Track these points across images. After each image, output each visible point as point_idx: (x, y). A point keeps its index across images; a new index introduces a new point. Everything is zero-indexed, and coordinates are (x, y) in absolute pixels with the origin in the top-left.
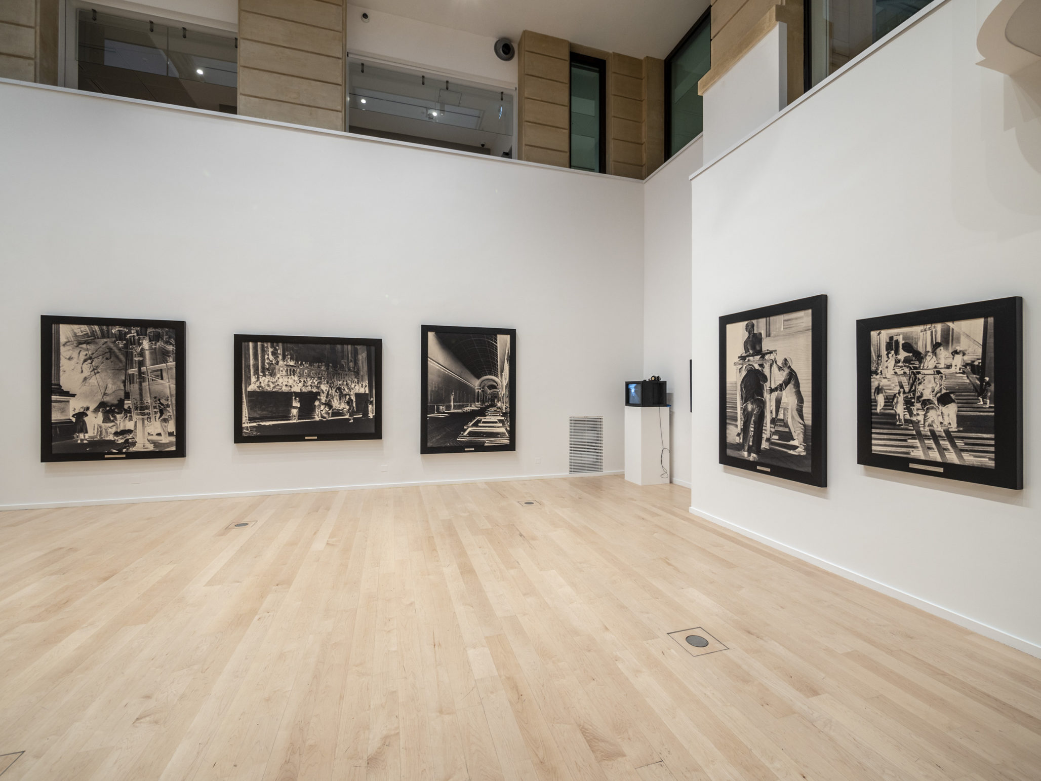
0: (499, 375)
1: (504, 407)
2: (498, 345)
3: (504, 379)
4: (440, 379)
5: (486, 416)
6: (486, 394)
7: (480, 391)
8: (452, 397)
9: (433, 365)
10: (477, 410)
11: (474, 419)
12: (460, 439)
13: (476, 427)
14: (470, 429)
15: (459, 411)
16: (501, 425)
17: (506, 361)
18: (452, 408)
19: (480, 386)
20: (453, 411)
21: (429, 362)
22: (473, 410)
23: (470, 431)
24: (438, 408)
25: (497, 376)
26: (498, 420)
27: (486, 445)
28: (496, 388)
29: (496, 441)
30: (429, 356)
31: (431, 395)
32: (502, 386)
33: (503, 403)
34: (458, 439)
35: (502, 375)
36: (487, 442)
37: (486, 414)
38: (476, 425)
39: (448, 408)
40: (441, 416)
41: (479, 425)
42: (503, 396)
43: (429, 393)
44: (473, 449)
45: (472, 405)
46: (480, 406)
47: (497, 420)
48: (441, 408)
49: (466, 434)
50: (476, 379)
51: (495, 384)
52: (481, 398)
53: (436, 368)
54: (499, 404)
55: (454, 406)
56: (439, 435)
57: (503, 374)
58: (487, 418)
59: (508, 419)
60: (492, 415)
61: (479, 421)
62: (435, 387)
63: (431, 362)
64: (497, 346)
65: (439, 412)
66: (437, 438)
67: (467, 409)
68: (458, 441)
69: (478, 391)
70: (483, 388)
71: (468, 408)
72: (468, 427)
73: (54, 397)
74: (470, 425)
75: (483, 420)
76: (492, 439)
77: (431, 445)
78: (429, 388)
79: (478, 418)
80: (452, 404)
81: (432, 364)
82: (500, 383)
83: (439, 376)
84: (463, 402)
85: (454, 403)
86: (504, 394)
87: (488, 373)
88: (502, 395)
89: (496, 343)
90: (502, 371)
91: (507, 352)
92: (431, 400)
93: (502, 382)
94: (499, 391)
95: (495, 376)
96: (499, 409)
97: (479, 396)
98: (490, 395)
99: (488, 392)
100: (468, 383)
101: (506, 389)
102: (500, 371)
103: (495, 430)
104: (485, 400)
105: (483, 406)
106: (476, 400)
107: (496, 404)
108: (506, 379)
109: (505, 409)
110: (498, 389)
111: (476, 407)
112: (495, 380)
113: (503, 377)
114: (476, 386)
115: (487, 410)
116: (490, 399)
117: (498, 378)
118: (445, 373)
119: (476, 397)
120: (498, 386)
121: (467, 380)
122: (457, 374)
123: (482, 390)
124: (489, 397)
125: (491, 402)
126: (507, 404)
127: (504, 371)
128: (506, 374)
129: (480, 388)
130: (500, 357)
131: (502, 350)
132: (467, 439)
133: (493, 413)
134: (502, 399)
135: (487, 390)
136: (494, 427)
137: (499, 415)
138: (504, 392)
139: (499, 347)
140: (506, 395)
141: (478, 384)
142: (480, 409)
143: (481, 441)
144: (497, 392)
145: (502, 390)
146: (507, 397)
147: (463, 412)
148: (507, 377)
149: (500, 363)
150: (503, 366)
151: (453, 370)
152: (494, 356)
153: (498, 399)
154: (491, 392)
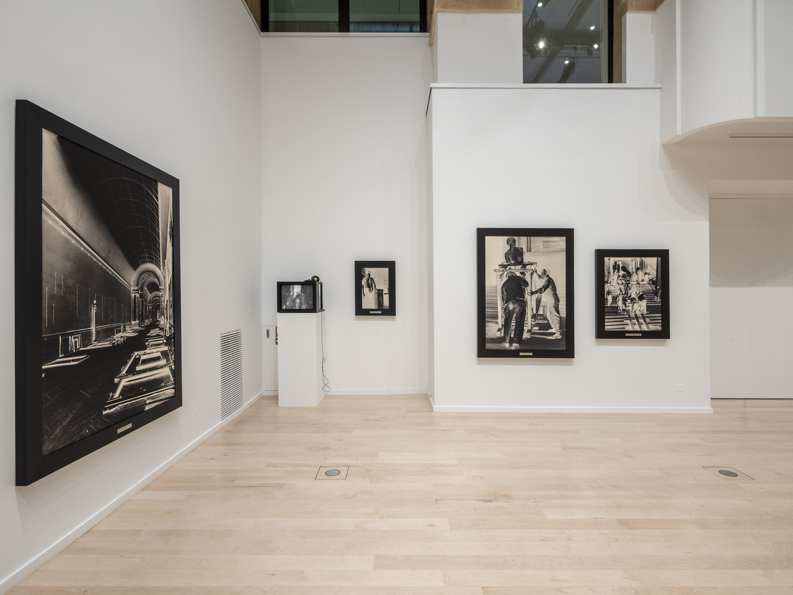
0: (161, 264)
1: (168, 325)
2: (160, 203)
3: (167, 270)
4: (68, 265)
5: (145, 348)
6: (146, 301)
7: (137, 295)
8: (94, 311)
9: (55, 226)
10: (133, 337)
11: (130, 358)
12: (107, 411)
13: (134, 375)
14: (124, 382)
15: (106, 344)
16: (164, 362)
17: (168, 236)
18: (94, 338)
19: (137, 285)
20: (95, 345)
21: (44, 216)
22: (129, 338)
23: (124, 386)
24: (66, 342)
25: (158, 265)
26: (161, 352)
27: (147, 408)
29: (159, 396)
30: (45, 197)
31: (50, 307)
32: (165, 285)
33: (167, 318)
34: (104, 413)
35: (164, 265)
36: (148, 402)
37: (147, 343)
38: (132, 371)
39: (86, 338)
40: (72, 361)
41: (138, 368)
42: (167, 305)
43: (46, 302)
44: (130, 426)
45: (127, 328)
46: (137, 328)
47: (159, 354)
48: (72, 340)
49: (117, 395)
50: (131, 270)
51: (156, 280)
52: (139, 312)
53: (60, 235)
54: (162, 321)
55: (97, 331)
56: (67, 416)
57: (166, 261)
58: (147, 351)
59: (173, 349)
60: (154, 345)
61: (136, 362)
62: (59, 286)
63: (48, 215)
64: (157, 205)
65: (68, 353)
66: (64, 423)
67: (118, 337)
68: (105, 415)
69: (135, 296)
70: (141, 289)
71: (120, 334)
72: (121, 378)
74: (124, 373)
75: (143, 357)
76: (155, 394)
77: (51, 446)
78: (46, 290)
79: (136, 353)
80: (93, 328)
81: (50, 222)
82: (163, 279)
83: (67, 258)
84: (112, 321)
85: (96, 325)
86: (167, 301)
87: (149, 258)
88: (166, 304)
89: (157, 199)
90: (165, 258)
91: (169, 219)
92: (50, 321)
93: (165, 279)
94: (162, 294)
95: (156, 265)
96: (162, 332)
97: (136, 306)
98: (151, 304)
99: (148, 297)
100: (119, 278)
101: (169, 292)
102: (162, 256)
103: (156, 374)
104: (145, 314)
105: (142, 327)
106: (132, 315)
107: (159, 321)
108: (169, 272)
109: (169, 329)
110: (161, 292)
111: (133, 330)
112: (157, 272)
113: (167, 267)
114: (132, 284)
115: (148, 335)
116: (151, 312)
117: (160, 269)
118: (79, 249)
119: (132, 309)
120: (160, 285)
121: (118, 271)
122: (101, 255)
123: (140, 293)
124: (150, 307)
125: (152, 317)
126: (171, 320)
127: (167, 257)
128: (169, 262)
129: (137, 288)
130: (161, 227)
131: (164, 216)
132: (120, 405)
133: (155, 341)
134: (165, 311)
135: (147, 292)
136: (157, 369)
137: (161, 342)
138: (168, 298)
139: (160, 207)
140: (169, 302)
141: (135, 282)
142: (137, 334)
143: (140, 403)
144: (159, 297)
145: (166, 294)
146: (171, 307)
147: (111, 345)
148: (170, 269)
149: (162, 239)
150: (165, 246)
151: (94, 245)
152: (155, 224)
153: (161, 312)
154: (151, 298)
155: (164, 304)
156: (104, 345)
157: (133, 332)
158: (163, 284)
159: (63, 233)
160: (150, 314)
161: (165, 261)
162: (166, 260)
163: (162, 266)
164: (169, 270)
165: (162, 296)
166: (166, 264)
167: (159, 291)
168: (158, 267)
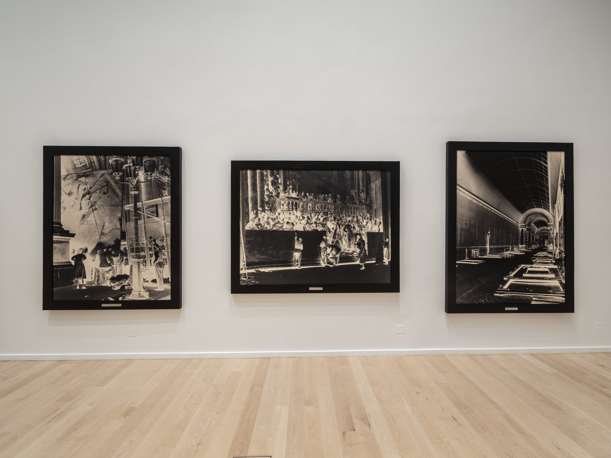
0: (550, 208)
1: (558, 251)
2: (549, 166)
3: (557, 212)
4: (472, 214)
5: (532, 263)
6: (533, 233)
7: (524, 229)
8: (488, 238)
9: (464, 195)
10: (520, 255)
11: (517, 267)
12: (497, 295)
13: (520, 278)
14: (511, 281)
15: (497, 256)
16: (553, 276)
17: (559, 187)
18: (488, 252)
19: (525, 222)
20: (488, 256)
21: (458, 192)
22: (516, 255)
23: (511, 284)
24: (470, 252)
25: (547, 208)
26: (549, 269)
27: (533, 303)
28: (547, 225)
29: (547, 298)
30: (458, 182)
31: (461, 234)
32: (555, 222)
33: (556, 245)
34: (495, 295)
35: (554, 207)
36: (534, 299)
37: (533, 261)
38: (519, 275)
39: (483, 251)
40: (473, 262)
41: (524, 275)
42: (556, 236)
43: (458, 232)
44: (516, 309)
45: (515, 249)
46: (524, 249)
47: (547, 270)
48: (473, 251)
49: (506, 287)
50: (519, 213)
51: (545, 219)
52: (526, 239)
53: (467, 199)
54: (551, 247)
55: (491, 249)
56: (470, 289)
57: (556, 205)
58: (534, 266)
59: (563, 268)
60: (541, 263)
61: (523, 271)
62: (466, 224)
63: (460, 190)
64: (547, 168)
65: (470, 258)
66: (468, 292)
67: (507, 254)
68: (496, 296)
69: (522, 230)
70: (529, 225)
71: (509, 252)
72: (510, 278)
73: (56, 238)
74: (512, 275)
75: (529, 269)
76: (541, 295)
77: (461, 301)
78: (459, 226)
79: (523, 266)
80: (488, 247)
81: (461, 194)
82: (552, 218)
83: (471, 210)
84: (502, 244)
85: (490, 245)
86: (557, 234)
87: (536, 204)
88: (555, 235)
89: (546, 163)
90: (554, 202)
91: (561, 175)
92: (461, 241)
93: (554, 217)
94: (551, 229)
95: (544, 208)
96: (551, 255)
97: (523, 236)
98: (539, 235)
99: (535, 231)
100: (508, 219)
101: (560, 227)
102: (551, 202)
103: (545, 283)
104: (532, 241)
105: (528, 249)
106: (519, 241)
107: (547, 247)
108: (560, 213)
109: (558, 254)
110: (550, 227)
111: (520, 250)
112: (545, 214)
113: (556, 209)
114: (519, 222)
115: (534, 255)
116: (539, 241)
117: (549, 211)
118: (479, 205)
119: (519, 238)
120: (549, 222)
121: (508, 215)
122: (494, 206)
123: (527, 227)
124: (537, 237)
125: (540, 244)
126: (562, 247)
127: (558, 202)
128: (559, 206)
129: (525, 225)
130: (551, 182)
131: (554, 173)
132: (508, 294)
133: (542, 260)
134: (554, 240)
135: (534, 227)
136: (544, 279)
137: (550, 262)
138: (558, 231)
139: (549, 168)
140: (560, 234)
141: (522, 220)
142: (524, 253)
143: (526, 298)
144: (548, 230)
145: (555, 228)
146: (562, 238)
147: (501, 258)
148: (560, 210)
149: (551, 190)
150: (555, 195)
151: (489, 202)
152: (543, 181)
153: (549, 241)
154: (539, 231)
155: (553, 235)
156: (496, 257)
157: (520, 252)
158: (553, 221)
159: (469, 198)
160: (538, 242)
161: (555, 205)
162: (556, 204)
163: (551, 209)
164: (559, 211)
165: (550, 230)
166: (556, 207)
167: (547, 226)
168: (547, 210)
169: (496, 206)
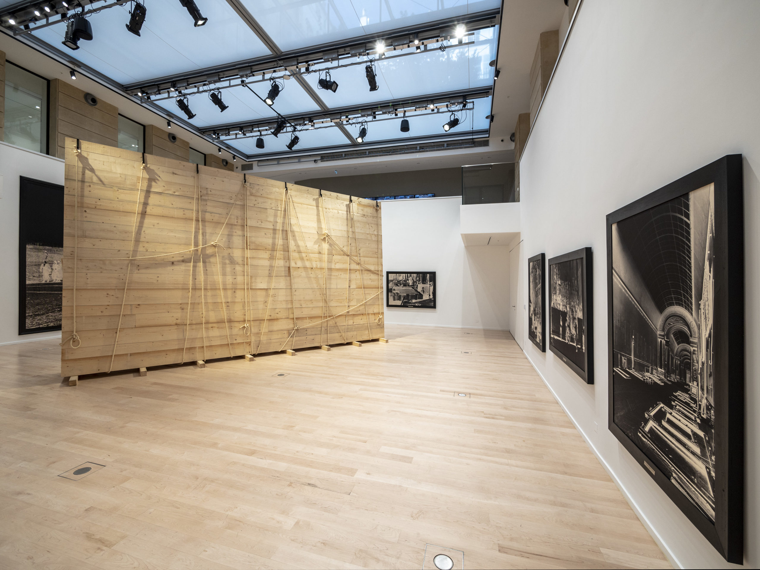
0: (694, 307)
1: (703, 401)
2: (692, 222)
3: (703, 316)
4: (622, 307)
5: (673, 408)
6: (673, 352)
7: (663, 341)
8: (633, 344)
10: (659, 384)
11: (657, 405)
14: (651, 424)
15: (640, 376)
16: (698, 450)
17: (707, 263)
18: (633, 366)
19: (664, 330)
20: (633, 372)
21: (613, 278)
22: (655, 383)
23: (651, 428)
24: (621, 359)
25: (689, 308)
28: (689, 343)
30: (613, 265)
32: (700, 338)
34: (639, 434)
35: (698, 308)
36: (674, 474)
37: (672, 403)
38: (658, 420)
39: (629, 363)
40: (624, 375)
41: (664, 423)
42: (702, 369)
45: (653, 372)
46: (664, 378)
47: (691, 432)
48: (624, 360)
49: (647, 429)
50: (658, 312)
51: (686, 329)
52: (665, 360)
54: (694, 389)
55: (635, 362)
56: (622, 410)
57: (702, 302)
58: (674, 413)
60: (683, 413)
61: (663, 415)
62: (619, 321)
64: (688, 225)
65: (621, 368)
66: (621, 414)
67: (648, 377)
68: (639, 436)
69: (661, 341)
70: (668, 335)
71: (649, 375)
72: (650, 418)
74: (653, 415)
75: (668, 416)
76: (683, 477)
78: (614, 322)
79: (662, 405)
80: (633, 358)
81: (615, 280)
82: (696, 329)
83: (622, 302)
85: (634, 356)
86: (703, 364)
87: (676, 299)
88: (700, 366)
89: (688, 216)
90: (699, 297)
91: (709, 235)
93: (699, 329)
94: (694, 350)
95: (686, 308)
96: (694, 404)
97: (662, 354)
98: (679, 358)
99: (675, 348)
100: (648, 321)
101: (707, 351)
102: (695, 294)
103: (687, 456)
104: (671, 367)
105: (668, 380)
106: (658, 361)
107: (689, 385)
108: (708, 319)
109: (705, 408)
110: (693, 347)
111: (659, 377)
112: (686, 318)
113: (702, 311)
114: (658, 328)
115: (674, 394)
116: (679, 368)
117: (692, 314)
118: (626, 296)
119: (658, 355)
120: (691, 336)
121: (647, 314)
123: (666, 339)
124: (677, 361)
125: (680, 375)
126: (710, 397)
127: (704, 296)
128: (707, 303)
129: (663, 334)
130: (694, 254)
131: (699, 235)
132: (649, 442)
133: (683, 408)
134: (699, 376)
135: (674, 341)
136: (685, 448)
137: (693, 418)
138: (704, 360)
139: (692, 226)
140: (707, 366)
141: (661, 326)
142: (663, 384)
143: (664, 463)
144: (690, 353)
145: (700, 352)
146: (710, 376)
147: (643, 380)
148: (708, 314)
149: (695, 271)
150: (700, 280)
151: (632, 291)
152: (685, 254)
153: (692, 374)
154: (679, 350)
155: (697, 365)
156: (638, 376)
157: (659, 380)
158: (697, 336)
159: (620, 285)
160: (678, 370)
161: (700, 302)
162: (702, 300)
163: (695, 309)
164: (707, 316)
165: (694, 353)
166: (702, 307)
167: (690, 345)
168: (689, 311)
169: (638, 299)
